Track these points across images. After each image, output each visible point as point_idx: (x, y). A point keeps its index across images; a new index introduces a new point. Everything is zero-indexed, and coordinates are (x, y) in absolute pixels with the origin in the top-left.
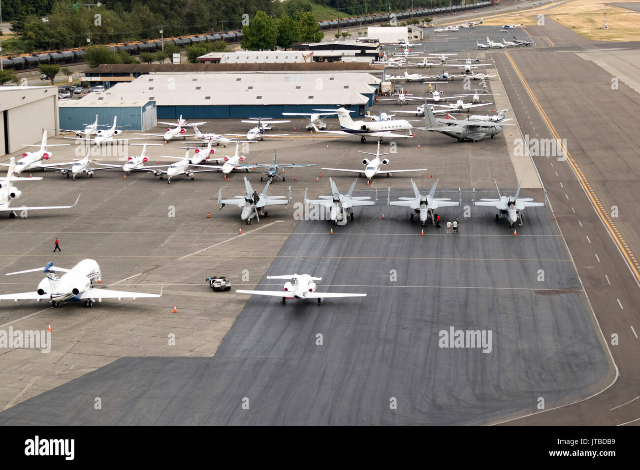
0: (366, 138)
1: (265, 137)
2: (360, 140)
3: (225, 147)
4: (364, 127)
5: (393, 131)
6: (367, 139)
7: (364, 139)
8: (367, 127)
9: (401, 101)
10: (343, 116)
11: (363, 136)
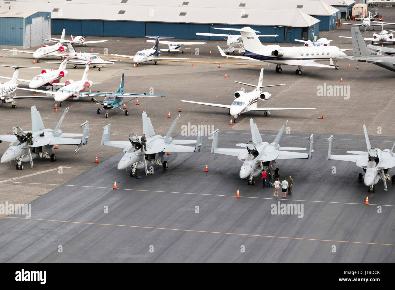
0: (282, 66)
1: (161, 60)
2: (275, 69)
3: (100, 70)
4: (276, 53)
5: (317, 60)
6: (283, 68)
7: (280, 68)
8: (280, 53)
9: (365, 26)
10: (248, 38)
11: (279, 65)
